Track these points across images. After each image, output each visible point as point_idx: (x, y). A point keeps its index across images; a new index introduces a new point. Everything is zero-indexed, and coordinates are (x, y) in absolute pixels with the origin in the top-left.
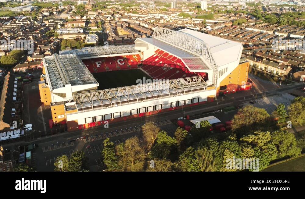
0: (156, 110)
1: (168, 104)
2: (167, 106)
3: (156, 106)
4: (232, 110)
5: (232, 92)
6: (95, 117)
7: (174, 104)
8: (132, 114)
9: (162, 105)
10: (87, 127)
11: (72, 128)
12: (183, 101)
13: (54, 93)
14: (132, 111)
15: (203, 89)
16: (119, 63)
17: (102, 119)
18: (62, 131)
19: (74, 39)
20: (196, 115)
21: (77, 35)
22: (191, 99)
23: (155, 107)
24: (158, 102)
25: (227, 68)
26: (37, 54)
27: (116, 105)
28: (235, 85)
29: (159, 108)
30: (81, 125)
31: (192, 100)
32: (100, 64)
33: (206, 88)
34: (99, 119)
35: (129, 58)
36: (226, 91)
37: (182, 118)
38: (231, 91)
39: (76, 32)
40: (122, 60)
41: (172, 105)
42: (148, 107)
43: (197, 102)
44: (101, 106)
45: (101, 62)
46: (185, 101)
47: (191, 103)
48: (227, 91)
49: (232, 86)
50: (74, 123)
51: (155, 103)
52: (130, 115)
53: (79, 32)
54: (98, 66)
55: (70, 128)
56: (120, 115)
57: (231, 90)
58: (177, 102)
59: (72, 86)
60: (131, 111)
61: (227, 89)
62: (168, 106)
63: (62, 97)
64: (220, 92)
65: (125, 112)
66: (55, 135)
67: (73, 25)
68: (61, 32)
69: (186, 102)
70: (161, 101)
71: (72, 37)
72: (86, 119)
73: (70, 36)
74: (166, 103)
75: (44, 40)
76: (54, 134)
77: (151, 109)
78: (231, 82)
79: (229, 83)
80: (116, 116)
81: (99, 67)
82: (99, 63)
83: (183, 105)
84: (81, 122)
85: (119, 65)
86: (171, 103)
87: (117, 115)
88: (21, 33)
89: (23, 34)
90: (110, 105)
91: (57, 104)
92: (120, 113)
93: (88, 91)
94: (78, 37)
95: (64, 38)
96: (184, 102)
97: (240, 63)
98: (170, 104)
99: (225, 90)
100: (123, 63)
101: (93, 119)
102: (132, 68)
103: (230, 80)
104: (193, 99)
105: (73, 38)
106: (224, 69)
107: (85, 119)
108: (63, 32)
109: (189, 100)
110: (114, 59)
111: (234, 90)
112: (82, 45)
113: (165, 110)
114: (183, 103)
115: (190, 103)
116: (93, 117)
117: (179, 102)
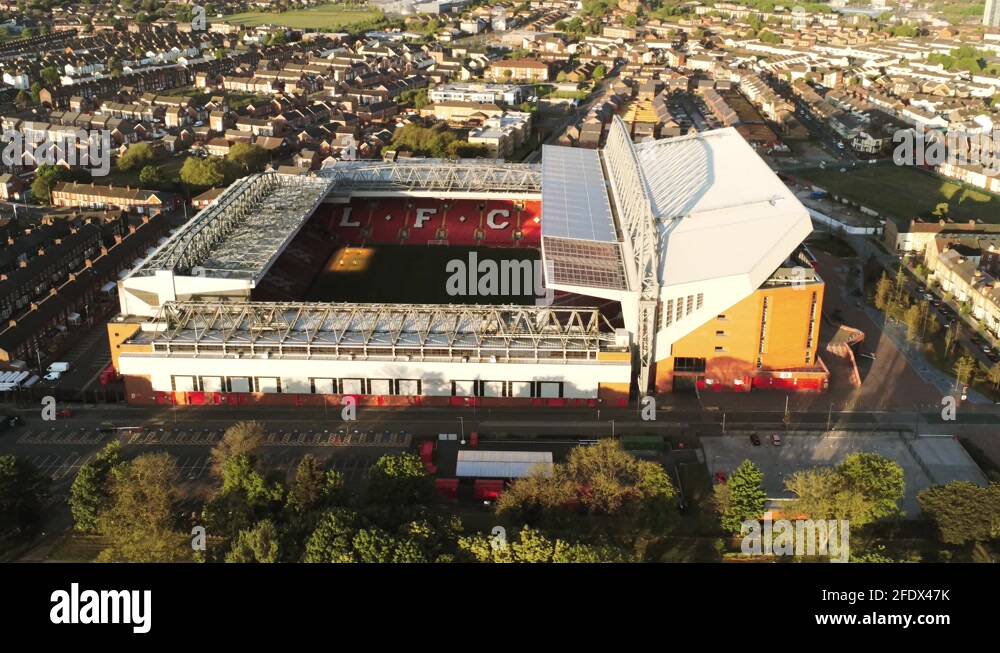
0: (397, 392)
1: (442, 382)
2: (440, 389)
3: (397, 381)
4: (651, 449)
5: (728, 387)
6: (200, 378)
7: (466, 389)
8: (317, 392)
9: (419, 382)
10: (181, 400)
11: (139, 395)
12: (500, 385)
13: (127, 289)
14: (319, 385)
15: (583, 355)
16: (490, 222)
17: (223, 389)
18: (111, 400)
19: (463, 123)
20: (511, 437)
21: (477, 111)
22: (532, 383)
23: (395, 384)
24: (403, 370)
25: (700, 297)
26: (305, 160)
27: (265, 355)
28: (746, 363)
29: (409, 390)
30: (162, 394)
31: (536, 386)
32: (428, 218)
33: (593, 355)
34: (213, 386)
35: (533, 209)
36: (703, 378)
37: (453, 437)
38: (730, 384)
39: (491, 97)
40: (506, 213)
41: (458, 390)
42: (369, 380)
43: (557, 396)
44: (220, 348)
45: (433, 211)
46: (507, 385)
47: (532, 394)
48: (709, 382)
49: (733, 364)
50: (142, 383)
51: (392, 371)
52: (309, 392)
53: (498, 98)
54: (418, 224)
55: (133, 396)
56: (279, 389)
57: (725, 380)
58: (476, 382)
59: (178, 278)
60: (312, 380)
61: (706, 371)
62: (444, 389)
63: (147, 302)
64: (674, 377)
65: (295, 380)
66: (87, 407)
67: (509, 73)
68: (443, 94)
69: (511, 387)
70: (415, 369)
71: (461, 114)
72: (176, 378)
73: (457, 111)
74: (436, 380)
75: (373, 117)
76: (89, 402)
77: (381, 389)
78: (727, 352)
79: (719, 354)
80: (265, 389)
81: (420, 225)
82: (425, 214)
83: (500, 395)
84: (160, 384)
85: (488, 227)
86: (453, 383)
87: (267, 385)
88: (333, 88)
89: (336, 92)
90: (248, 349)
91: (131, 320)
92: (278, 379)
93: (224, 298)
94: (476, 118)
95: (439, 117)
96: (504, 388)
97: (764, 286)
98: (450, 386)
99: (702, 374)
100: (505, 224)
101: (195, 382)
102: (521, 243)
103: (719, 341)
104: (539, 383)
105: (460, 119)
106: (690, 298)
107: (173, 377)
108: (450, 96)
109: (524, 385)
110: (481, 208)
111: (738, 382)
112: (449, 146)
113: (434, 400)
114: (501, 390)
115: (528, 395)
116: (194, 378)
117: (482, 382)
